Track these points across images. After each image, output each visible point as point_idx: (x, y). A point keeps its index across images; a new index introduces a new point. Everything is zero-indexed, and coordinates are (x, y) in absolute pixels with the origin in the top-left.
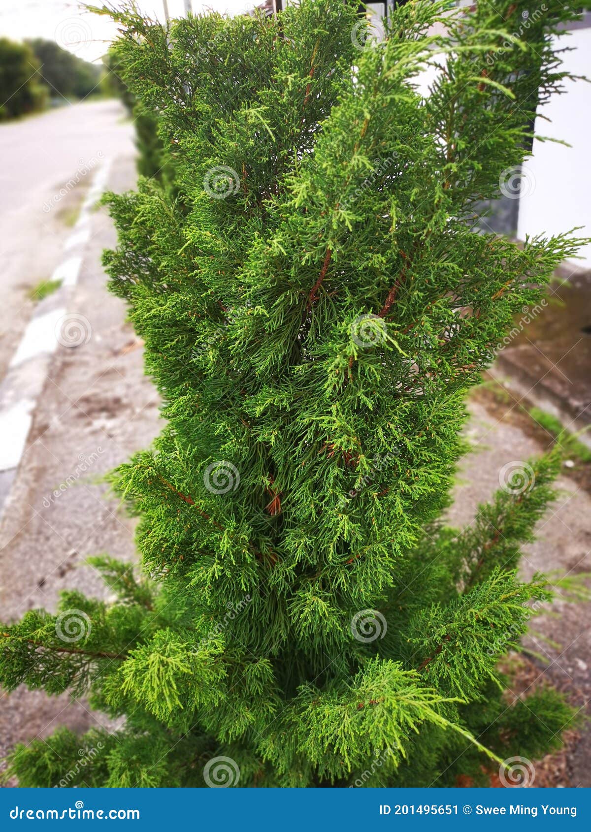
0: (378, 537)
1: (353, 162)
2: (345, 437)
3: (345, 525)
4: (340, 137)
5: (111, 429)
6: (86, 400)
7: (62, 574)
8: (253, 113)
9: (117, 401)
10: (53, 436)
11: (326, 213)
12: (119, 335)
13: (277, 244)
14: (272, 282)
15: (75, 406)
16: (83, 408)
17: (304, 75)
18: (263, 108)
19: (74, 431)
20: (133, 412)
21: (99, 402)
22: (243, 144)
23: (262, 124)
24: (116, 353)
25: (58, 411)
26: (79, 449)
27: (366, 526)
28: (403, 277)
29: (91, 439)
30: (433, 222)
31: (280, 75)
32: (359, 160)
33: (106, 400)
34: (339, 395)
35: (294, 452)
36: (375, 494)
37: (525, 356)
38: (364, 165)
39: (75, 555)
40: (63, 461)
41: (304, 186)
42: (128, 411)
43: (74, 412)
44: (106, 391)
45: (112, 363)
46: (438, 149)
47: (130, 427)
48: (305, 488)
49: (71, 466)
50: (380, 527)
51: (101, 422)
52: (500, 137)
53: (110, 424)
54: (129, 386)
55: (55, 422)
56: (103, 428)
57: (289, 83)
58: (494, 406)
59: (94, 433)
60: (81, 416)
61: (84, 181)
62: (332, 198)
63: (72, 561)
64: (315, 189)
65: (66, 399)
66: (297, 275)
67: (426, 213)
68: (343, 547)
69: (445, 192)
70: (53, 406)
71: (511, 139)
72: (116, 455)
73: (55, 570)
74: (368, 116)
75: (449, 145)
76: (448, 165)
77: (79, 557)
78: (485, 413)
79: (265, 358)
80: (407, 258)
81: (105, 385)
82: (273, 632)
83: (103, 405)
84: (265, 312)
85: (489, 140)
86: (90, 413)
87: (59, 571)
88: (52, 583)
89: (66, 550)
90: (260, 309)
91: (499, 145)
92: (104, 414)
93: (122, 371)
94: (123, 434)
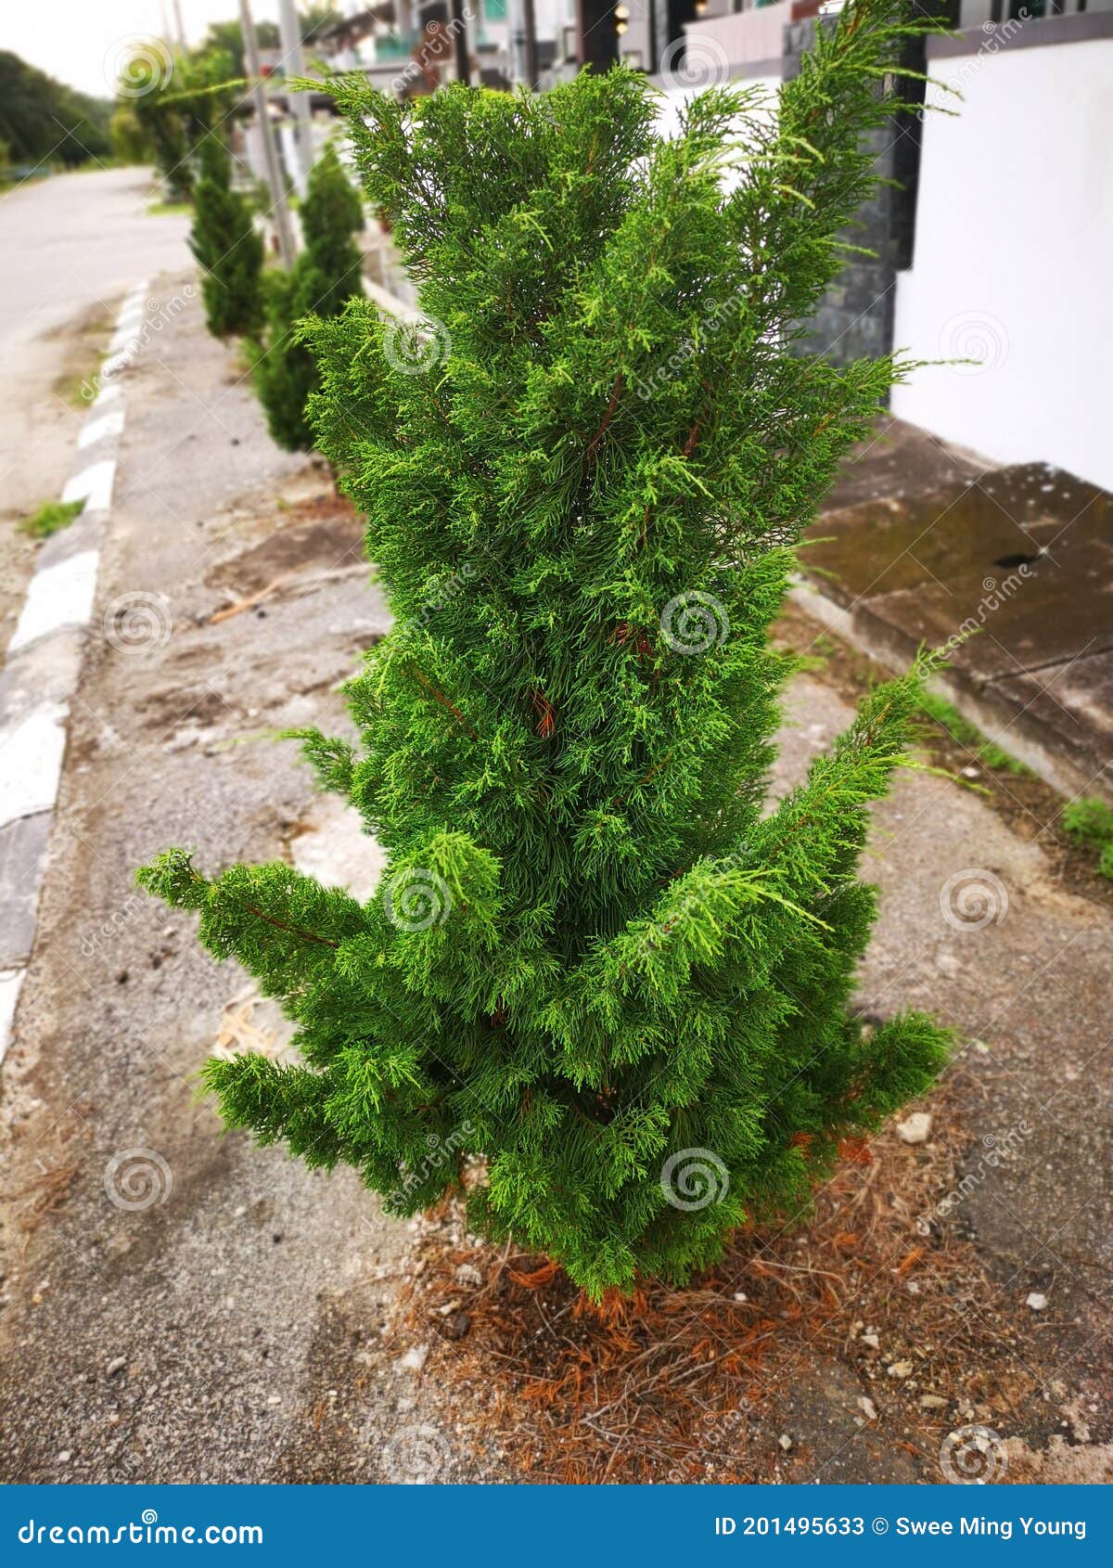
0: (682, 732)
1: (652, 275)
2: (641, 606)
3: (642, 713)
4: (637, 247)
5: (209, 745)
6: (160, 699)
7: (157, 964)
8: (524, 217)
9: (214, 699)
10: (108, 760)
11: (620, 331)
12: (203, 592)
13: (561, 370)
14: (552, 420)
15: (140, 709)
16: (155, 713)
17: (582, 172)
18: (536, 212)
19: (143, 750)
20: (246, 715)
21: (183, 702)
22: (514, 255)
23: (536, 231)
24: (201, 623)
25: (110, 719)
26: (157, 776)
27: (668, 719)
28: (707, 413)
29: (176, 761)
30: (739, 341)
31: (556, 173)
32: (657, 272)
33: (195, 697)
34: (633, 557)
35: (575, 640)
36: (678, 681)
37: (900, 606)
38: (663, 279)
39: (172, 935)
40: (130, 798)
41: (596, 301)
42: (236, 715)
43: (140, 719)
44: (193, 684)
45: (196, 639)
46: (744, 259)
47: (242, 739)
48: (591, 686)
49: (148, 803)
50: (684, 717)
51: (189, 733)
52: (807, 246)
53: (206, 736)
54: (231, 676)
55: (108, 736)
56: (195, 743)
57: (569, 182)
58: (852, 690)
59: (180, 751)
60: (152, 725)
61: (96, 323)
62: (627, 316)
63: (170, 944)
64: (607, 307)
65: (121, 700)
66: (584, 410)
67: (731, 333)
68: (639, 749)
69: (751, 308)
70: (101, 712)
71: (818, 249)
72: (223, 785)
73: (144, 959)
74: (668, 225)
75: (755, 255)
76: (754, 277)
77: (181, 938)
78: (836, 699)
79: (541, 518)
80: (711, 388)
81: (190, 674)
82: (551, 881)
83: (190, 707)
84: (545, 456)
85: (795, 250)
86: (166, 720)
87: (150, 961)
88: (140, 978)
89: (157, 929)
90: (537, 454)
91: (807, 255)
92: (194, 720)
93: (216, 652)
94: (231, 751)
